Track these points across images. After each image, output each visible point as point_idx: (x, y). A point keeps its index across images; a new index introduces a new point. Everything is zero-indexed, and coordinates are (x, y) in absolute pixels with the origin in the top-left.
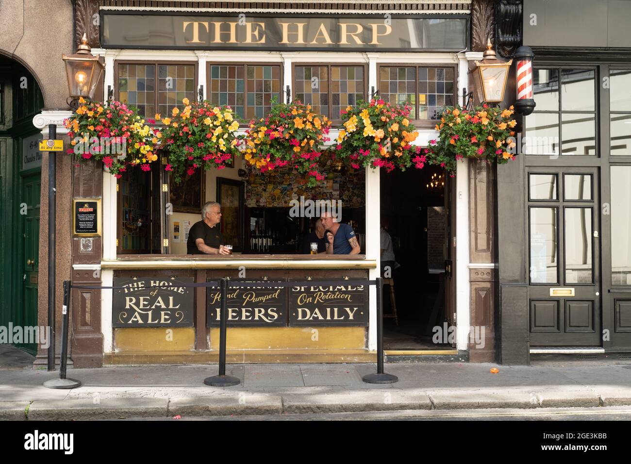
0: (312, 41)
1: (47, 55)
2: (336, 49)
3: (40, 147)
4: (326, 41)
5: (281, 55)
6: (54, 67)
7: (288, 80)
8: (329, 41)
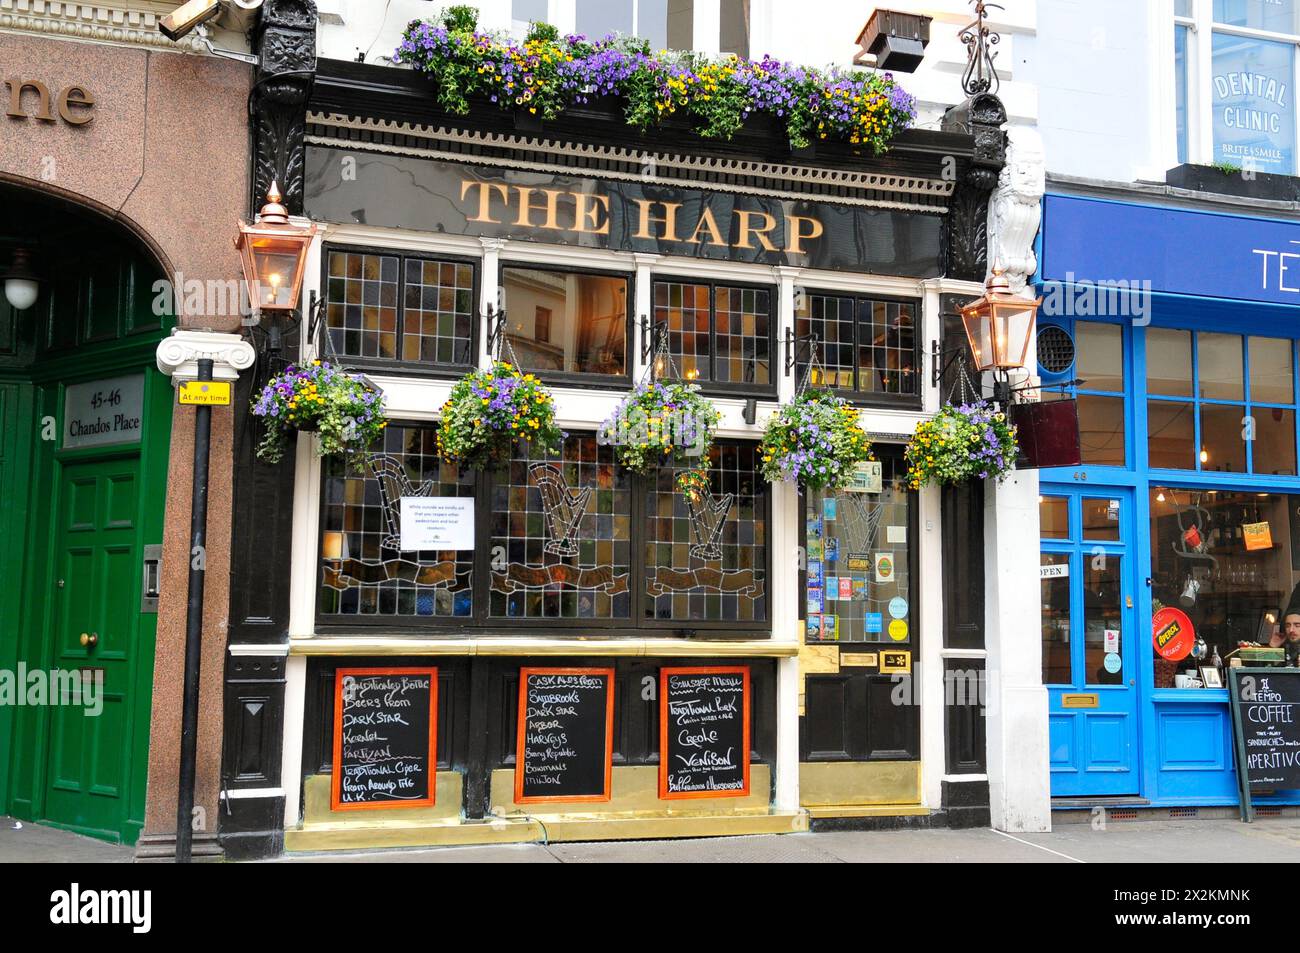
0: (689, 238)
1: (191, 220)
2: (735, 255)
3: (182, 396)
4: (712, 240)
5: (634, 258)
6: (205, 245)
7: (643, 306)
8: (718, 241)
